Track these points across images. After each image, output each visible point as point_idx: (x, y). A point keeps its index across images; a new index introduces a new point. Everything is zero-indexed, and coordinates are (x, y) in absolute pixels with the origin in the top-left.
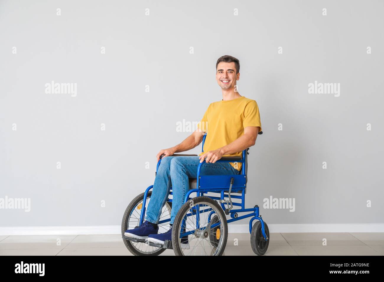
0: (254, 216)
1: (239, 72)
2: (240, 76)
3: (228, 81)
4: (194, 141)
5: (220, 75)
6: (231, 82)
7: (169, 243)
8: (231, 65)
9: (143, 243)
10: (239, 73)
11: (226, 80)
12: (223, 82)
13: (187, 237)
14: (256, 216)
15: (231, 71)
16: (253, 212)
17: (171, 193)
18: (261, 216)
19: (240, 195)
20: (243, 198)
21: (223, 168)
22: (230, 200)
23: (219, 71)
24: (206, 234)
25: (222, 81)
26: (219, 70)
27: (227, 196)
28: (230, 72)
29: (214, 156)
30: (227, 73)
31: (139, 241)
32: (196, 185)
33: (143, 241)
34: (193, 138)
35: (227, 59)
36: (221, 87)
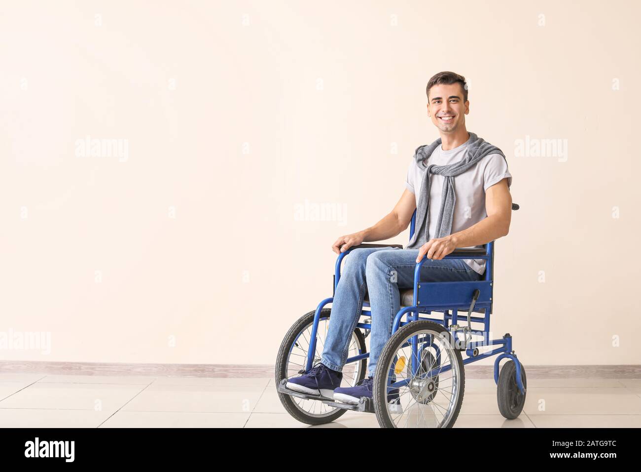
0: (503, 353)
1: (468, 100)
2: (470, 107)
3: (451, 118)
4: (398, 222)
5: (434, 108)
6: (457, 117)
7: (367, 402)
8: (453, 89)
9: (317, 401)
10: (468, 102)
11: (447, 115)
12: (443, 118)
13: (397, 391)
14: (507, 351)
15: (454, 99)
16: (501, 346)
17: (365, 313)
18: (513, 352)
19: (482, 316)
20: (486, 321)
21: (452, 269)
22: (469, 325)
23: (434, 101)
24: (431, 387)
25: (441, 118)
26: (433, 99)
27: (464, 318)
28: (454, 101)
29: (442, 246)
30: (448, 102)
31: (308, 396)
32: (412, 299)
33: (317, 397)
34: (395, 216)
35: (447, 78)
36: (440, 128)
